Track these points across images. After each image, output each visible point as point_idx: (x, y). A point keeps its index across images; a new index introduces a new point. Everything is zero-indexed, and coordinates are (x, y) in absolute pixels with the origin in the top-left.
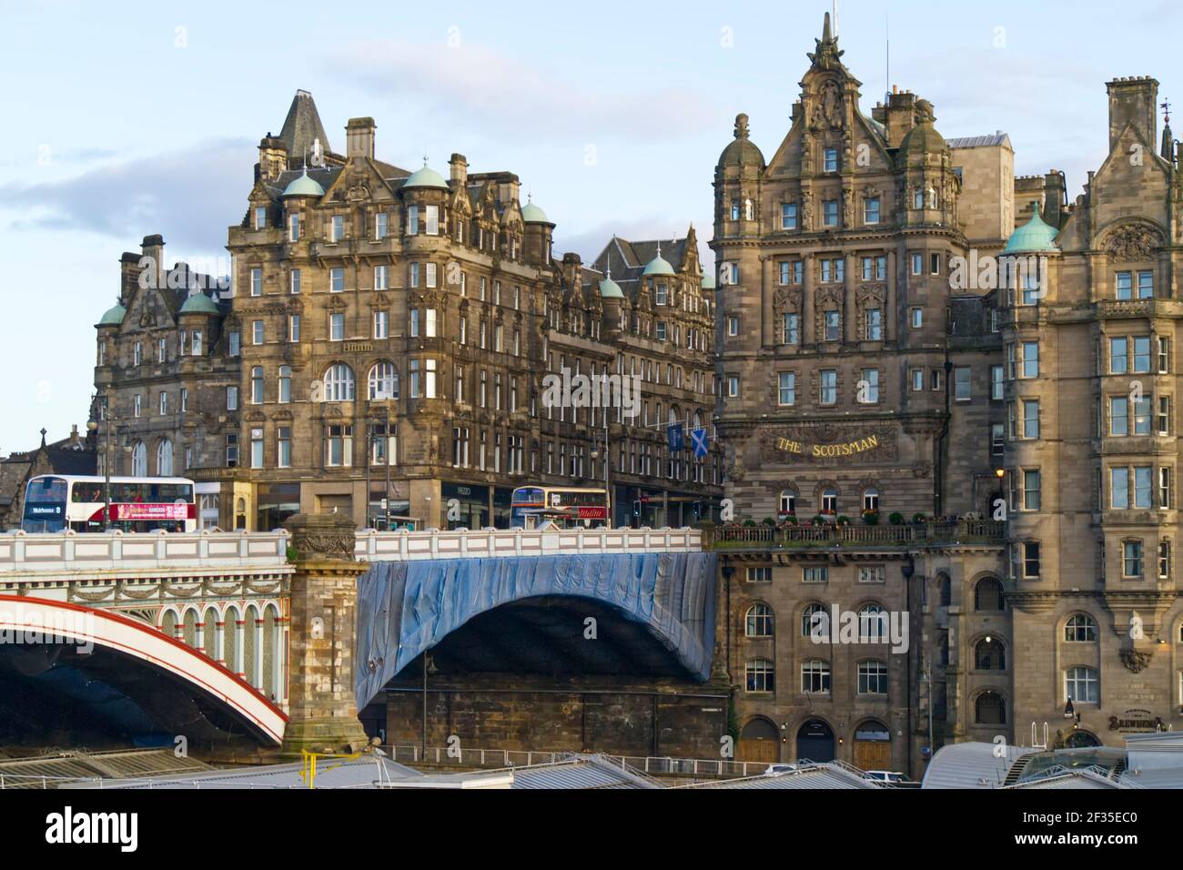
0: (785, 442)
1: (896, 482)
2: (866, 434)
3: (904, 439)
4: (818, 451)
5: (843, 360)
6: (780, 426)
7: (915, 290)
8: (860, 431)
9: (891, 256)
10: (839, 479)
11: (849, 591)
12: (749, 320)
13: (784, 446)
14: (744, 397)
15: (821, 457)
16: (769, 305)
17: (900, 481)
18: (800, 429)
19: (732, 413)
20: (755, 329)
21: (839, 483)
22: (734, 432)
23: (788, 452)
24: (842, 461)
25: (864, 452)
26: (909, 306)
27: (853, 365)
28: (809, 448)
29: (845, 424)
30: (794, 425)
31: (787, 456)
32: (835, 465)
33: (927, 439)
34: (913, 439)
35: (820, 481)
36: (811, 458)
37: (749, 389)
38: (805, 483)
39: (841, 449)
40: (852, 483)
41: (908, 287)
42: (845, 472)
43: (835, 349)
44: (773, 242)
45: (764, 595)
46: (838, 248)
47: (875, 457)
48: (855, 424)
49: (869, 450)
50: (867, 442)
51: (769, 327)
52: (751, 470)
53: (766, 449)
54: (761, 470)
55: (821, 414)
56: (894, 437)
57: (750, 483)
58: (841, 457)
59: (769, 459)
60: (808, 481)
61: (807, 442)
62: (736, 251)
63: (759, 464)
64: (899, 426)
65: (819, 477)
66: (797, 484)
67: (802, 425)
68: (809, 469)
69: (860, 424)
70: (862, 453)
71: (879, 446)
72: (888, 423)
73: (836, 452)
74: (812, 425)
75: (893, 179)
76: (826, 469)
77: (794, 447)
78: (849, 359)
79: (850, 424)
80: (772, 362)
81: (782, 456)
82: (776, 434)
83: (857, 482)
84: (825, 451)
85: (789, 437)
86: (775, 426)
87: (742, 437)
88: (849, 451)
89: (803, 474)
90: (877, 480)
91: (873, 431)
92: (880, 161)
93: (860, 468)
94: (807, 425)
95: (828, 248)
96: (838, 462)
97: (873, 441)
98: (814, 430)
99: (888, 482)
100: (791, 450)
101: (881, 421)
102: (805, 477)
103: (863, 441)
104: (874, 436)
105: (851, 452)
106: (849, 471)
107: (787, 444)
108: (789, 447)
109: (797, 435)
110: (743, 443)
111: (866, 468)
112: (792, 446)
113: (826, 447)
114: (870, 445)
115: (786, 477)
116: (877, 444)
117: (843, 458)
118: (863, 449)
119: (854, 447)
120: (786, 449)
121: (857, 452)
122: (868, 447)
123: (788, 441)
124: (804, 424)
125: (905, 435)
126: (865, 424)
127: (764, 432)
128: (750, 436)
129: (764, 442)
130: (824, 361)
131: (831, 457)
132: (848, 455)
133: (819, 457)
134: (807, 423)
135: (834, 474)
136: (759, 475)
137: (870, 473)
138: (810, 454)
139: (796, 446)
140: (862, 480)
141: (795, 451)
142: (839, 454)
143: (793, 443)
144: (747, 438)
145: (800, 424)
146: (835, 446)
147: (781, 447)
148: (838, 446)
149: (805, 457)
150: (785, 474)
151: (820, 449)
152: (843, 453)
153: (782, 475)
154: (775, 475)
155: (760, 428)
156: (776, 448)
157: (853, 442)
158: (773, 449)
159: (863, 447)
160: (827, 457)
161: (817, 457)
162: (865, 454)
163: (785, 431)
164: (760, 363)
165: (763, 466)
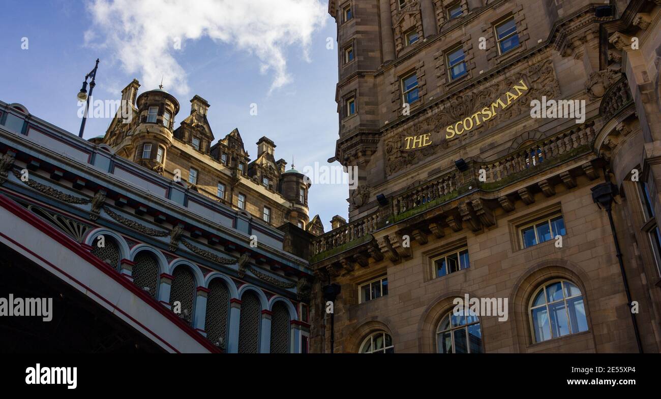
0: (412, 141)
3: (566, 65)
4: (452, 131)
5: (469, 27)
6: (406, 127)
8: (502, 85)
10: (483, 152)
11: (505, 265)
12: (365, 43)
13: (411, 145)
15: (457, 138)
16: (386, 27)
18: (427, 119)
20: (373, 51)
21: (485, 155)
23: (417, 150)
24: (484, 129)
27: (482, 25)
28: (440, 134)
29: (481, 88)
30: (421, 118)
31: (418, 154)
32: (475, 138)
34: (578, 57)
36: (445, 143)
37: (367, 104)
39: (481, 116)
40: (501, 148)
42: (489, 141)
45: (377, 313)
47: (528, 106)
48: (495, 81)
49: (518, 100)
50: (514, 91)
52: (377, 187)
53: (392, 158)
56: (550, 70)
58: (482, 126)
59: (394, 169)
61: (437, 129)
63: (386, 177)
64: (553, 53)
67: (429, 114)
68: (442, 157)
69: (501, 78)
70: (508, 109)
71: (530, 89)
72: (538, 58)
73: (475, 122)
74: (442, 107)
76: (465, 147)
77: (423, 141)
79: (488, 85)
80: (392, 71)
81: (410, 158)
82: (401, 136)
83: (509, 144)
84: (461, 127)
85: (416, 133)
86: (400, 130)
87: (363, 154)
88: (490, 113)
89: (436, 166)
91: (520, 76)
93: (508, 127)
94: (436, 111)
96: (480, 133)
97: (522, 87)
98: (444, 112)
99: (552, 125)
100: (420, 146)
101: (528, 62)
102: (439, 168)
103: (508, 93)
104: (521, 82)
105: (494, 114)
106: (495, 137)
107: (415, 141)
108: (417, 143)
109: (425, 127)
110: (367, 162)
111: (516, 123)
112: (420, 140)
113: (461, 122)
114: (517, 94)
115: (416, 179)
116: (525, 88)
117: (484, 125)
118: (509, 103)
119: (497, 105)
120: (414, 147)
121: (502, 110)
122: (515, 97)
123: (415, 137)
124: (432, 111)
125: (566, 60)
126: (508, 75)
127: (389, 142)
128: (374, 152)
129: (389, 151)
130: (448, 39)
131: (469, 131)
132: (491, 120)
133: (455, 138)
134: (435, 109)
135: (476, 149)
136: (386, 189)
137: (524, 126)
138: (443, 139)
139: (425, 139)
140: (515, 139)
141: (424, 145)
142: (478, 123)
143: (421, 136)
144: (372, 155)
145: (427, 113)
146: (472, 116)
147: (408, 147)
148: (476, 115)
149: (438, 145)
150: (415, 176)
151: (454, 129)
152: (484, 119)
153: (412, 177)
154: (403, 181)
155: (385, 141)
156: (402, 152)
157: (494, 101)
158: (399, 154)
159: (509, 100)
160: (464, 134)
161: (452, 139)
162: (514, 107)
163: (412, 130)
164: (381, 78)
165: (389, 178)
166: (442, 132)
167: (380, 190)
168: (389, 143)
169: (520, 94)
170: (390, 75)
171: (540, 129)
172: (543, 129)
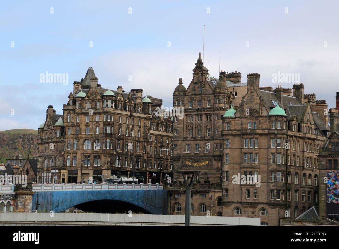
1: (212, 173)
2: (206, 160)
4: (195, 164)
7: (217, 124)
8: (204, 160)
11: (198, 200)
12: (180, 131)
13: (187, 163)
14: (178, 150)
15: (195, 166)
16: (185, 127)
17: (213, 173)
18: (191, 159)
19: (175, 154)
20: (181, 133)
22: (175, 159)
23: (188, 165)
24: (200, 167)
25: (205, 165)
26: (215, 128)
27: (203, 143)
28: (192, 164)
29: (201, 158)
30: (190, 158)
32: (198, 168)
33: (219, 162)
34: (216, 162)
36: (193, 166)
37: (179, 148)
39: (200, 164)
41: (215, 123)
42: (201, 170)
43: (199, 139)
44: (186, 111)
46: (200, 113)
47: (208, 166)
50: (206, 162)
51: (185, 133)
52: (179, 169)
53: (183, 164)
54: (182, 169)
55: (196, 155)
56: (212, 162)
59: (184, 166)
61: (192, 162)
63: (181, 167)
64: (213, 158)
69: (204, 158)
72: (211, 158)
74: (194, 158)
75: (214, 95)
76: (196, 169)
77: (189, 163)
78: (202, 141)
80: (185, 142)
81: (187, 166)
82: (185, 160)
83: (203, 173)
84: (196, 164)
85: (188, 161)
86: (185, 158)
87: (177, 160)
88: (202, 165)
89: (191, 170)
94: (192, 158)
97: (207, 162)
99: (210, 173)
101: (209, 157)
109: (190, 160)
110: (178, 162)
111: (205, 169)
116: (208, 163)
125: (214, 161)
128: (179, 160)
129: (183, 162)
131: (197, 166)
135: (198, 170)
140: (204, 172)
153: (187, 170)
154: (185, 170)
156: (185, 163)
157: (202, 162)
162: (205, 166)
163: (187, 159)
164: (182, 142)
165: (182, 168)
168: (182, 160)
172: (209, 173)
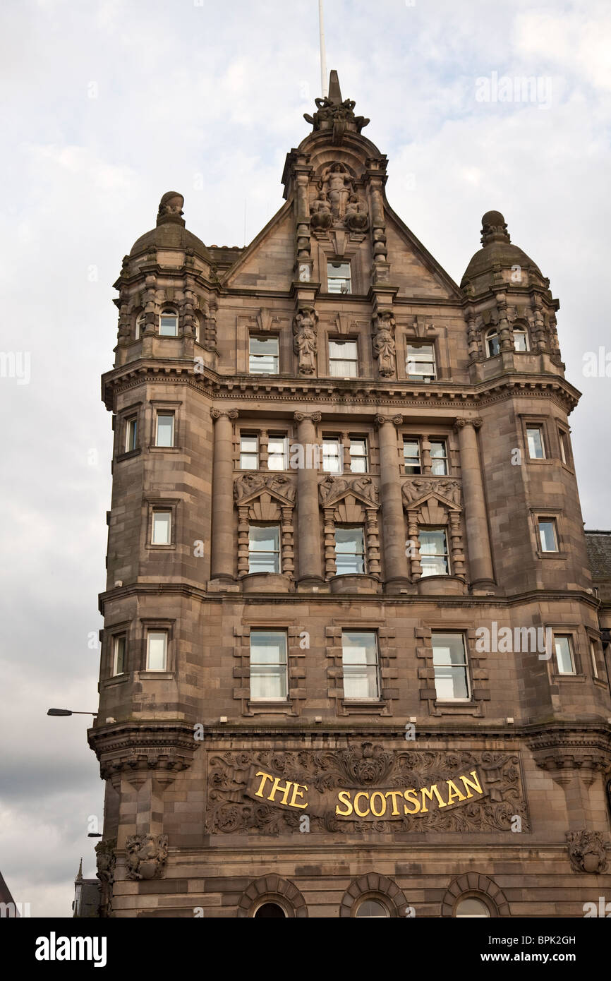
0: (270, 783)
1: (536, 882)
2: (456, 767)
3: (539, 782)
4: (348, 804)
5: (393, 610)
6: (257, 744)
7: (540, 484)
8: (439, 762)
9: (468, 433)
10: (400, 874)
12: (193, 517)
13: (267, 791)
14: (182, 674)
15: (354, 820)
16: (226, 500)
17: (544, 882)
18: (303, 752)
19: (152, 707)
21: (403, 883)
22: (152, 754)
23: (276, 807)
25: (455, 808)
26: (532, 511)
27: (414, 622)
28: (325, 799)
29: (405, 745)
30: (290, 744)
31: (275, 817)
32: (388, 838)
34: (561, 782)
35: (356, 880)
36: (328, 822)
38: (320, 885)
39: (402, 802)
40: (431, 883)
41: (526, 478)
42: (412, 857)
43: (372, 589)
44: (244, 384)
46: (369, 410)
47: (478, 823)
49: (465, 805)
50: (460, 785)
51: (226, 540)
52: (185, 850)
53: (222, 798)
54: (212, 850)
55: (350, 721)
56: (513, 778)
57: (180, 885)
58: (401, 820)
59: (225, 825)
60: (328, 877)
61: (322, 785)
62: (172, 389)
63: (206, 836)
64: (525, 752)
65: (354, 868)
66: (302, 886)
67: (307, 744)
68: (327, 850)
69: (439, 745)
70: (446, 811)
71: (485, 799)
72: (501, 744)
73: (390, 807)
74: (332, 744)
75: (459, 313)
76: (368, 848)
77: (291, 794)
78: (404, 610)
79: (417, 745)
80: (239, 608)
82: (247, 762)
83: (445, 883)
84: (364, 804)
85: (278, 769)
86: (246, 745)
87: (170, 767)
88: (420, 807)
89: (313, 859)
90: (490, 878)
91: (471, 761)
92: (433, 285)
93: (447, 848)
94: (320, 744)
95: (348, 409)
96: (394, 831)
97: (474, 783)
98: (336, 757)
99: (515, 882)
100: (284, 802)
101: (484, 741)
102: (318, 868)
103: (450, 783)
104: (473, 773)
105: (425, 810)
106: (422, 855)
107: (276, 787)
108: (279, 792)
109: (297, 767)
110: (169, 782)
111: (460, 848)
112: (286, 791)
113: (366, 795)
114: (466, 794)
115: (272, 868)
116: (480, 791)
117: (406, 821)
118: (451, 802)
119: (430, 796)
120: (271, 798)
121: (439, 810)
122: (462, 798)
123: (277, 780)
124: (312, 741)
125: (541, 774)
126: (451, 745)
127: (218, 758)
128: (185, 767)
129: (217, 781)
130: (353, 610)
131: (378, 819)
132: (416, 817)
133: (351, 819)
134: (319, 740)
135: (388, 860)
136: (204, 863)
137: (472, 860)
138: (328, 810)
139: (295, 792)
140: (455, 877)
141: (293, 804)
142: (396, 812)
143: (289, 784)
144: (179, 770)
145: (304, 740)
146: (388, 794)
147: (259, 794)
148: (394, 794)
149: (318, 818)
150: (269, 862)
151: (352, 801)
152: (407, 811)
153: (263, 862)
154: (244, 862)
155: (209, 750)
156: (246, 797)
157: (428, 784)
158: (238, 798)
159: (451, 796)
160: (369, 819)
161: (346, 819)
162: (457, 813)
163: (268, 757)
164: (213, 609)
165: (214, 841)
166: (329, 794)
167: (192, 858)
168: (217, 760)
169: (470, 795)
170: (233, 613)
171: (497, 879)
172: (502, 882)
